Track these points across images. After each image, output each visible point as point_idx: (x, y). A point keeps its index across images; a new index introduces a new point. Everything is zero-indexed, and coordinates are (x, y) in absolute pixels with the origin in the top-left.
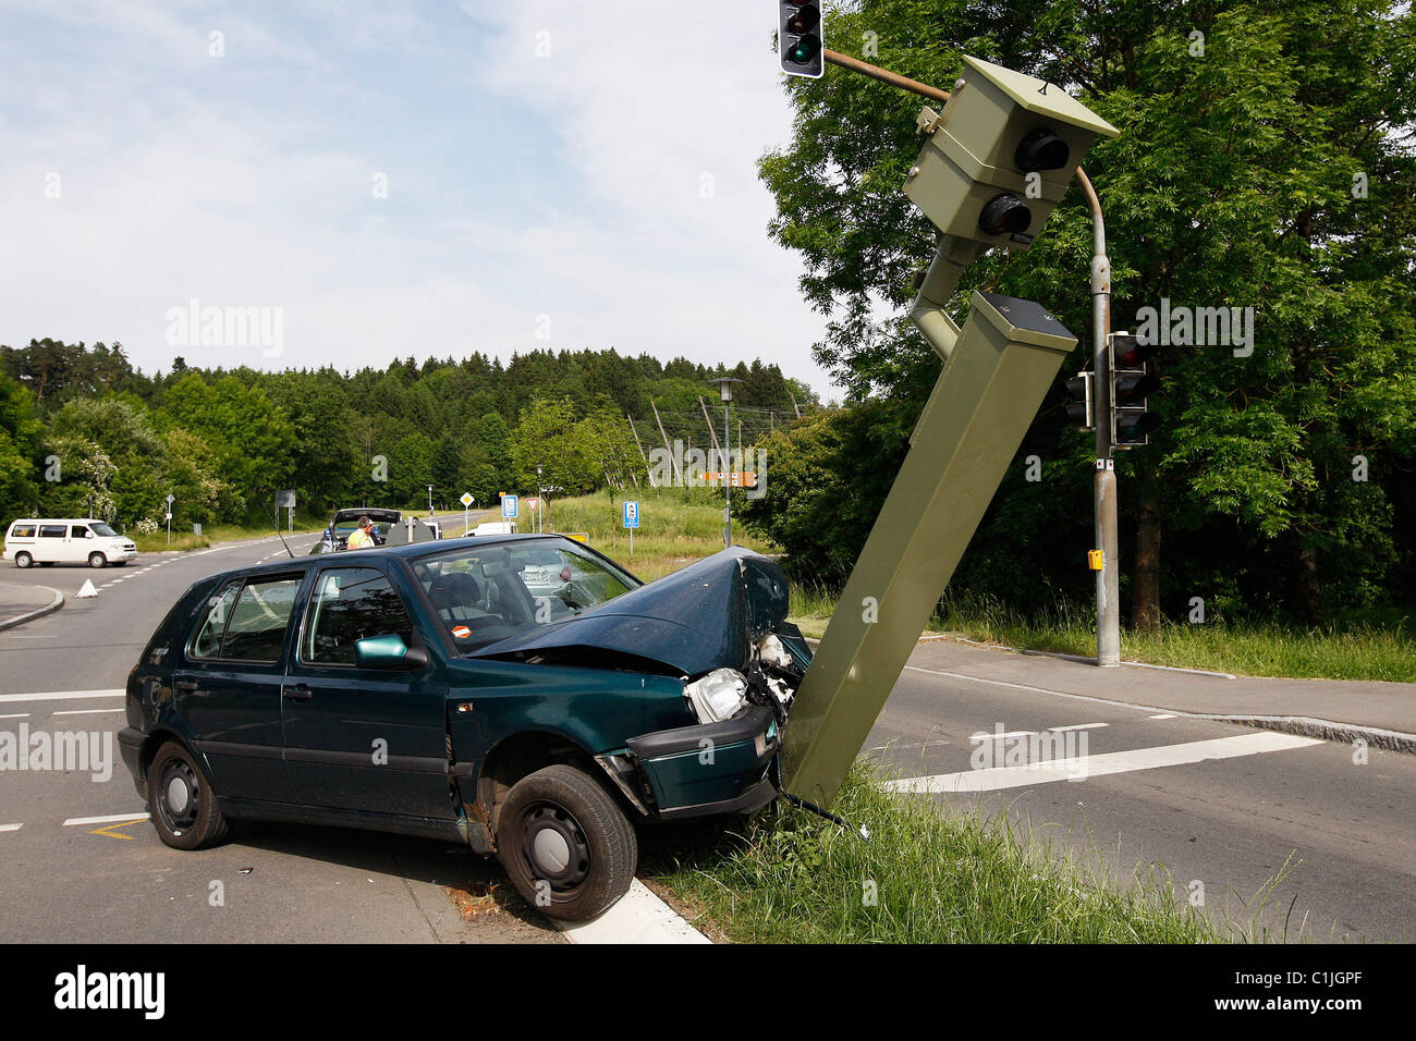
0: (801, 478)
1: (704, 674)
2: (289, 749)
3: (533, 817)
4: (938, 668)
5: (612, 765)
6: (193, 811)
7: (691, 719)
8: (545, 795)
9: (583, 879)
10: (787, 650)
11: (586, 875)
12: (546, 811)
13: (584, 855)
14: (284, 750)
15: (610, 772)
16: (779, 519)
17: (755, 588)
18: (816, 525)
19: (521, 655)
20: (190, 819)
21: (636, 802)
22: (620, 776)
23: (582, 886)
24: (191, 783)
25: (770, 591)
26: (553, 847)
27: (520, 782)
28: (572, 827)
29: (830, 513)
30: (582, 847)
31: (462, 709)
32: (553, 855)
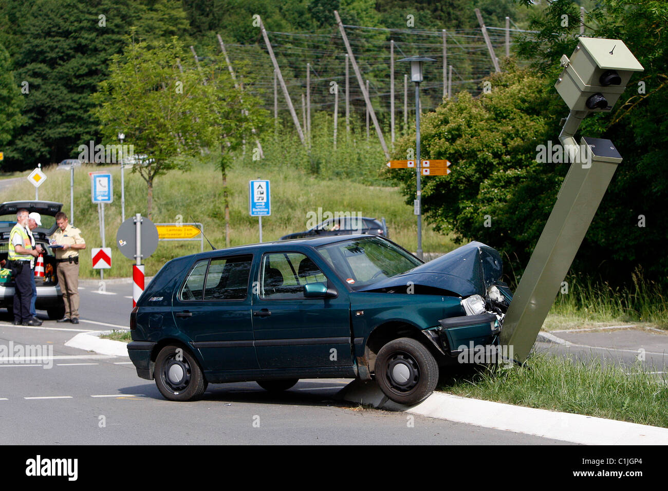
0: (496, 155)
1: (468, 296)
2: (257, 341)
3: (392, 360)
4: (621, 347)
5: (430, 335)
6: (186, 382)
7: (463, 313)
8: (400, 348)
9: (415, 385)
10: (502, 294)
11: (417, 383)
12: (399, 356)
13: (416, 373)
14: (254, 342)
15: (429, 337)
16: (468, 207)
17: (486, 262)
18: (515, 218)
19: (385, 290)
20: (184, 385)
21: (440, 350)
22: (433, 339)
23: (414, 389)
24: (185, 366)
25: (493, 264)
26: (402, 372)
27: (387, 344)
28: (411, 362)
29: (531, 204)
30: (416, 370)
31: (358, 314)
32: (403, 375)
